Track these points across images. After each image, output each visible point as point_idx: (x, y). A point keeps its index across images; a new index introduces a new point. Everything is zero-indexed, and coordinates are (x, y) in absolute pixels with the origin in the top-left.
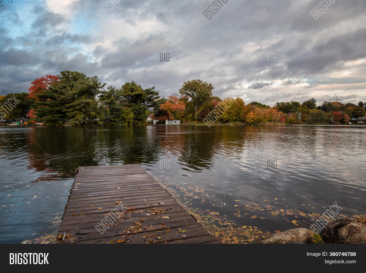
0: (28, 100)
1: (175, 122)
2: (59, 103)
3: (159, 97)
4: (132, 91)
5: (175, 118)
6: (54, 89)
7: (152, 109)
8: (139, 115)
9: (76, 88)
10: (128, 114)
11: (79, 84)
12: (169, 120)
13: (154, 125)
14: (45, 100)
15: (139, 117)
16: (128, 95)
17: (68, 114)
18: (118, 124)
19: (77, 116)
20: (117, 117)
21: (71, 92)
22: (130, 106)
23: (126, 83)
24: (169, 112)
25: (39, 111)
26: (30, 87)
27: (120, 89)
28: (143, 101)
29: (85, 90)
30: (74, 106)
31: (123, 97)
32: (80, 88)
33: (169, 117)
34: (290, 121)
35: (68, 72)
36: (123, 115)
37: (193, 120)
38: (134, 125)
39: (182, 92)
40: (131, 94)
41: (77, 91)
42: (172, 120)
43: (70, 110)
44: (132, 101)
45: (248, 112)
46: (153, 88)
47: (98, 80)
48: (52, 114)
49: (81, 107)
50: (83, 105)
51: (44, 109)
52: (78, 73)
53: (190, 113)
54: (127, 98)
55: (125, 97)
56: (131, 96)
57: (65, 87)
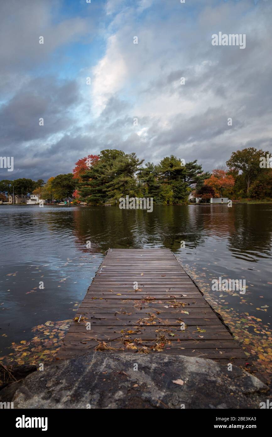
0: (73, 180)
1: (222, 199)
2: (100, 183)
3: (203, 171)
4: (172, 166)
5: (221, 195)
6: (95, 169)
7: (194, 186)
8: (179, 193)
9: (115, 166)
10: (167, 192)
11: (118, 163)
12: (214, 197)
13: (196, 204)
14: (87, 180)
15: (180, 195)
16: (167, 171)
17: (107, 193)
18: (157, 203)
19: (116, 195)
20: (156, 195)
21: (110, 171)
22: (169, 183)
23: (164, 158)
24: (214, 189)
25: (83, 191)
26: (74, 168)
27: (159, 165)
28: (184, 177)
29: (123, 168)
30: (113, 185)
31: (161, 173)
32: (119, 166)
33: (214, 195)
35: (108, 151)
36: (162, 193)
37: (245, 197)
38: (174, 203)
39: (231, 164)
40: (170, 169)
41: (116, 169)
42: (218, 197)
43: (110, 189)
44: (172, 177)
46: (195, 162)
47: (135, 157)
48: (93, 194)
49: (119, 185)
50: (122, 183)
51: (87, 189)
52: (116, 150)
53: (240, 188)
54: (166, 175)
55: (164, 173)
56: (171, 172)
57: (105, 166)
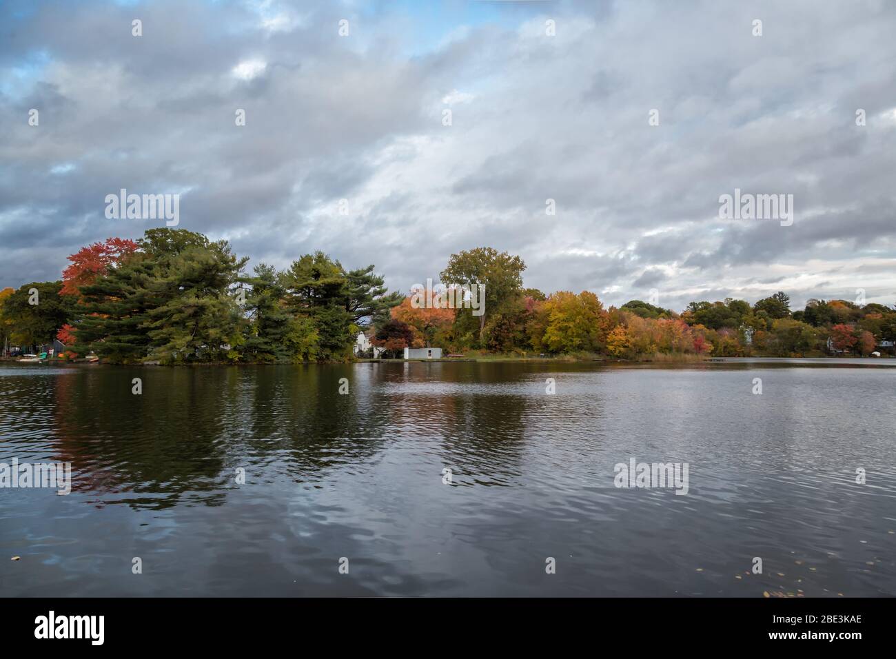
1: (430, 351)
2: (133, 308)
3: (386, 290)
4: (317, 275)
5: (428, 342)
6: (122, 273)
7: (367, 320)
8: (333, 336)
9: (174, 269)
10: (304, 333)
11: (182, 261)
12: (411, 346)
13: (374, 362)
14: (101, 301)
15: (333, 341)
16: (306, 287)
17: (151, 334)
18: (277, 358)
19: (174, 338)
20: (276, 340)
21: (160, 280)
22: (310, 314)
23: (301, 257)
24: (411, 328)
25: (82, 328)
26: (66, 268)
27: (289, 272)
28: (345, 301)
29: (197, 274)
30: (168, 314)
31: (293, 290)
32: (183, 269)
33: (410, 341)
34: (725, 347)
35: (164, 231)
36: (291, 335)
37: (476, 346)
38: (321, 360)
39: (449, 278)
40: (313, 283)
41: (177, 277)
42: (420, 347)
43: (158, 323)
44: (316, 300)
45: (612, 326)
46: (370, 269)
47: (228, 250)
48: (113, 334)
49: (184, 315)
50: (191, 311)
51: (93, 321)
52: (187, 232)
53: (467, 329)
54: (304, 294)
55: (301, 290)
56: (314, 288)
57: (149, 267)
